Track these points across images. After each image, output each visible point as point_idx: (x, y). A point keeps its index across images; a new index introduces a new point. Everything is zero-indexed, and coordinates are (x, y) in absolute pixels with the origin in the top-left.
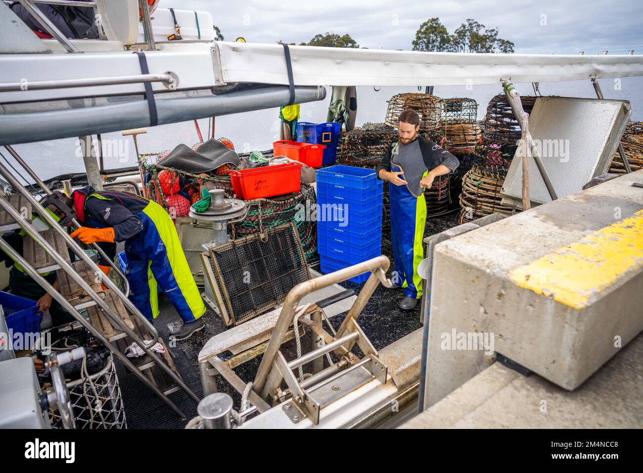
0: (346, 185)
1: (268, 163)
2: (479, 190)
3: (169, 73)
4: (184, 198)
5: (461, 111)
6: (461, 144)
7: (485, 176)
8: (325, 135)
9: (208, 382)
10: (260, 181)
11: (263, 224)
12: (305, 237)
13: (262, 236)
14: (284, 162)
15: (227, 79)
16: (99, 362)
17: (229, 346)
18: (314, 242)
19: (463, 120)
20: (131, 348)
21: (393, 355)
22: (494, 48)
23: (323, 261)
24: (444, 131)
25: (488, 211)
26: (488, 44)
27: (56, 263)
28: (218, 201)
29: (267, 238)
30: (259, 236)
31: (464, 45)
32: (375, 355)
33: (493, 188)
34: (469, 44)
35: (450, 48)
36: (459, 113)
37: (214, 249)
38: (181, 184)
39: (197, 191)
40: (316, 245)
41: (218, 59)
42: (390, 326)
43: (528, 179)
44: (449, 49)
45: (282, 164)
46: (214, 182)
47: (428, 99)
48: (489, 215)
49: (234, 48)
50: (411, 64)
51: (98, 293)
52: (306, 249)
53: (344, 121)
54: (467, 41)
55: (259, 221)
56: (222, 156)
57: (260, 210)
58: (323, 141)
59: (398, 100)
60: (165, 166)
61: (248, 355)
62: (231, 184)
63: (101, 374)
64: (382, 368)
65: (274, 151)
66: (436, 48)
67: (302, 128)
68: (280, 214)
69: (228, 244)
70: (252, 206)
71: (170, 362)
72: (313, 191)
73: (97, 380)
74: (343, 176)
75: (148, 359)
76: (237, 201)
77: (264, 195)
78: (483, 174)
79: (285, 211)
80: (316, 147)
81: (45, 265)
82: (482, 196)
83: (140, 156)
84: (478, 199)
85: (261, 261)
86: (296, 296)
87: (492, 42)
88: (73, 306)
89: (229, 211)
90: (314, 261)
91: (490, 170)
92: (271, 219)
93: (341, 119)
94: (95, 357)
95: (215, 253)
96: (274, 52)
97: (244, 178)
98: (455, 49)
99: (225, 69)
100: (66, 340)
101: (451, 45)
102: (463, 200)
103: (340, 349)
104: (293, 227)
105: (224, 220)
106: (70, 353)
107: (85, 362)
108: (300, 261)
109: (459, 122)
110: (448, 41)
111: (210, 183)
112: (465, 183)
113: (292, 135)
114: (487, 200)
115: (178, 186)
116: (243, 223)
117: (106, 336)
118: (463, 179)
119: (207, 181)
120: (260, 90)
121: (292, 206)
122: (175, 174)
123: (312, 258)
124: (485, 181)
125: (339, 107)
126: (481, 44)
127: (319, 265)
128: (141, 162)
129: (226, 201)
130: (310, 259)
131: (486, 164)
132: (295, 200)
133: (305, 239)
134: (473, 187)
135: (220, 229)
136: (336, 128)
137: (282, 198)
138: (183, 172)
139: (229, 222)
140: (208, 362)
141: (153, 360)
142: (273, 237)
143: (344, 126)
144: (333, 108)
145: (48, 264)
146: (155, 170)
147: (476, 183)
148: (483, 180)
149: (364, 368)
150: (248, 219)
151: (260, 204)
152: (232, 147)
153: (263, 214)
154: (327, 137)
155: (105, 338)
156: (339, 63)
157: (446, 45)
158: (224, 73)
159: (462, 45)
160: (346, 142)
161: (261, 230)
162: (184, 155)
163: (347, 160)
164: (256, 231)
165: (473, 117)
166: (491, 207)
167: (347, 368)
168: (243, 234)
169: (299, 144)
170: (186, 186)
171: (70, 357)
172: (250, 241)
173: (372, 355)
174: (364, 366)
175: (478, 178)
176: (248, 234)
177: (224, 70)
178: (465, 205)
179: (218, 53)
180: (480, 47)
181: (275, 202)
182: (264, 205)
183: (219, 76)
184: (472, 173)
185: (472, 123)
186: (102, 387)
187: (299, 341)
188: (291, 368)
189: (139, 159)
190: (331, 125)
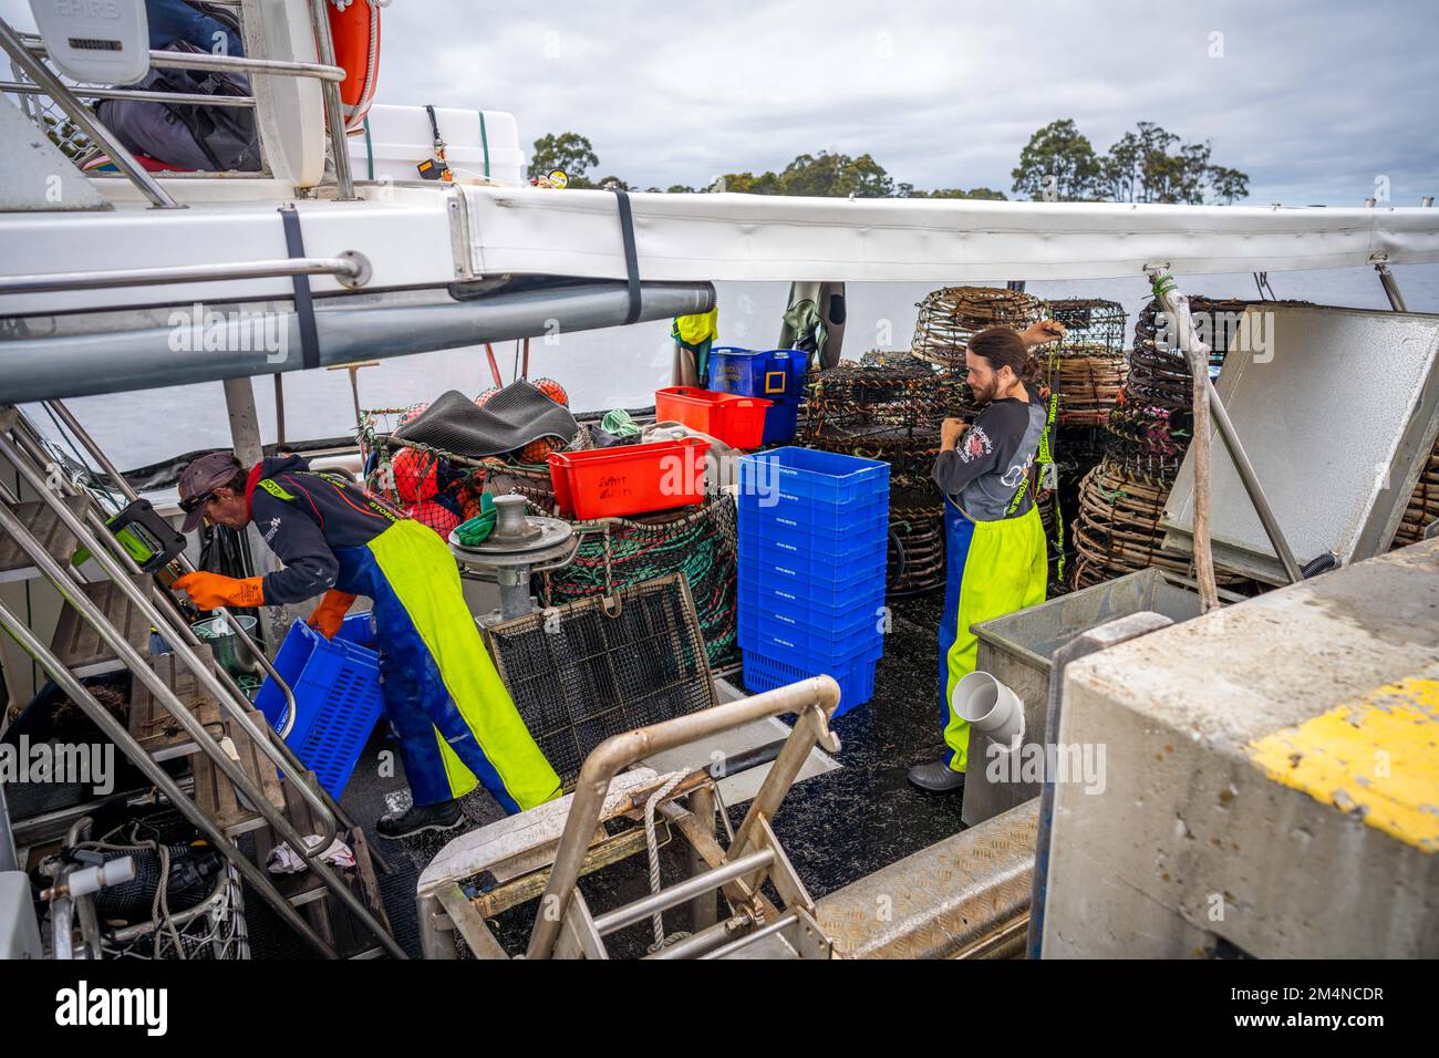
0: (803, 494)
1: (639, 436)
2: (1117, 512)
3: (350, 254)
4: (447, 511)
5: (1088, 327)
6: (1088, 404)
7: (1130, 479)
8: (771, 376)
9: (434, 945)
10: (612, 479)
11: (614, 575)
12: (710, 607)
13: (608, 603)
14: (675, 435)
15: (481, 267)
16: (195, 884)
17: (491, 862)
18: (730, 622)
19: (1092, 348)
20: (278, 852)
21: (856, 909)
22: (1202, 186)
23: (748, 664)
24: (1046, 372)
25: (1138, 562)
26: (1188, 177)
27: (116, 657)
28: (512, 523)
29: (620, 608)
30: (601, 602)
31: (1132, 178)
32: (806, 909)
33: (1149, 509)
34: (1144, 177)
35: (1099, 185)
36: (1083, 332)
37: (496, 629)
38: (441, 480)
39: (476, 495)
40: (735, 627)
41: (463, 224)
42: (890, 825)
43: (1206, 497)
44: (1097, 189)
45: (670, 439)
46: (514, 477)
47: (1009, 300)
48: (1140, 572)
49: (501, 200)
50: (924, 233)
51: (204, 726)
52: (710, 634)
53: (815, 347)
54: (1138, 170)
55: (605, 568)
56: (539, 418)
57: (607, 544)
58: (768, 391)
59: (940, 303)
60: (407, 438)
61: (533, 885)
62: (551, 482)
63: (197, 911)
64: (821, 943)
65: (657, 411)
66: (1065, 185)
67: (722, 360)
68: (655, 552)
69: (529, 619)
70: (587, 535)
71: (372, 887)
72: (731, 504)
73: (188, 925)
74: (795, 473)
75: (314, 880)
76: (554, 522)
77: (619, 510)
78: (1126, 476)
79: (666, 548)
80: (749, 404)
81: (91, 659)
82: (1124, 527)
83: (362, 415)
84: (1115, 533)
85: (603, 658)
86: (602, 766)
87: (1195, 172)
88: (149, 752)
89: (533, 545)
90: (731, 662)
91: (1144, 467)
92: (634, 563)
93: (809, 342)
94: (187, 872)
95: (499, 637)
96: (592, 208)
97: (576, 470)
98: (1110, 188)
99: (478, 245)
100: (137, 826)
101: (1102, 178)
102: (1081, 535)
103: (733, 885)
104: (682, 585)
105: (524, 565)
106: (101, 871)
107: (165, 882)
108: (694, 664)
109: (1083, 353)
110: (1095, 170)
111: (505, 477)
112: (1085, 495)
113: (698, 376)
114: (1134, 535)
115: (433, 484)
116: (569, 570)
117: (220, 823)
118: (1082, 485)
119: (499, 473)
120: (558, 291)
121: (681, 536)
122: (427, 455)
123: (724, 654)
124: (1131, 492)
125: (805, 316)
126: (1170, 176)
127: (741, 672)
128: (361, 428)
129: (531, 522)
130: (720, 657)
131: (1137, 453)
132: (688, 522)
133: (710, 611)
134: (1104, 506)
135: (514, 584)
136: (798, 363)
137: (661, 517)
138: (445, 453)
139: (535, 570)
140: (435, 898)
141: (325, 883)
142: (632, 606)
143: (816, 360)
144: (793, 318)
145: (100, 656)
146: (385, 447)
147: (1108, 496)
148: (1124, 489)
149: (783, 939)
150: (580, 563)
151: (607, 531)
152: (563, 399)
153: (614, 553)
154: (775, 382)
155: (217, 827)
156: (748, 232)
157: (1090, 178)
158: (476, 254)
159: (1127, 179)
160: (817, 394)
161: (609, 589)
162: (455, 416)
163: (817, 433)
164: (598, 591)
165: (1116, 343)
166: (1146, 553)
167: (750, 933)
168: (569, 596)
169: (714, 396)
170: (454, 483)
171: (98, 879)
172: (579, 612)
173: (799, 907)
174: (782, 933)
175: (1115, 485)
176: (578, 597)
177: (476, 248)
178: (1085, 546)
179: (462, 212)
180: (1167, 184)
181: (643, 527)
182: (617, 532)
183: (464, 260)
184: (1101, 472)
185: (1113, 357)
186: (199, 943)
187: (656, 858)
188: (600, 931)
189: (359, 420)
190: (785, 356)
